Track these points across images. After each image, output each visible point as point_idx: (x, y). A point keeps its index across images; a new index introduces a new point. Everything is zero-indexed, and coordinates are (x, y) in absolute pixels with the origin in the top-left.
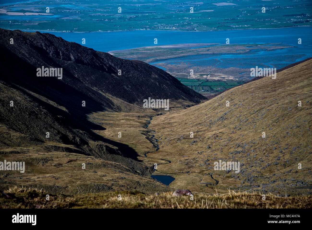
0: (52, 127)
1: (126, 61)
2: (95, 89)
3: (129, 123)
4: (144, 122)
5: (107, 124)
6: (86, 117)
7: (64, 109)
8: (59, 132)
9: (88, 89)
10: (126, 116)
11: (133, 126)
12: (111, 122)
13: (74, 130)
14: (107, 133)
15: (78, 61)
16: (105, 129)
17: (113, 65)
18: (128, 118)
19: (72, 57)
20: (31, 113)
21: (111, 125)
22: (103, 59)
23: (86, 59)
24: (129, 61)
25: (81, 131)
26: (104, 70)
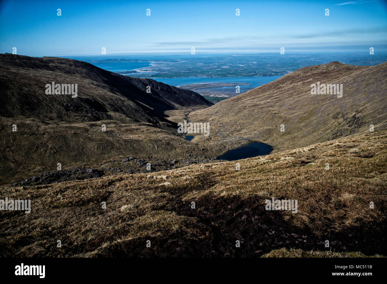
0: (144, 116)
1: (182, 89)
2: (168, 100)
3: (180, 114)
4: (186, 114)
5: (170, 115)
6: (164, 112)
7: (152, 109)
8: (147, 118)
9: (165, 101)
10: (179, 112)
11: (181, 116)
12: (173, 114)
13: (154, 117)
14: (169, 119)
15: (162, 89)
16: (169, 117)
17: (176, 91)
18: (180, 112)
19: (159, 88)
20: (136, 110)
21: (172, 115)
22: (172, 89)
23: (165, 89)
24: (183, 89)
25: (156, 118)
26: (172, 93)
